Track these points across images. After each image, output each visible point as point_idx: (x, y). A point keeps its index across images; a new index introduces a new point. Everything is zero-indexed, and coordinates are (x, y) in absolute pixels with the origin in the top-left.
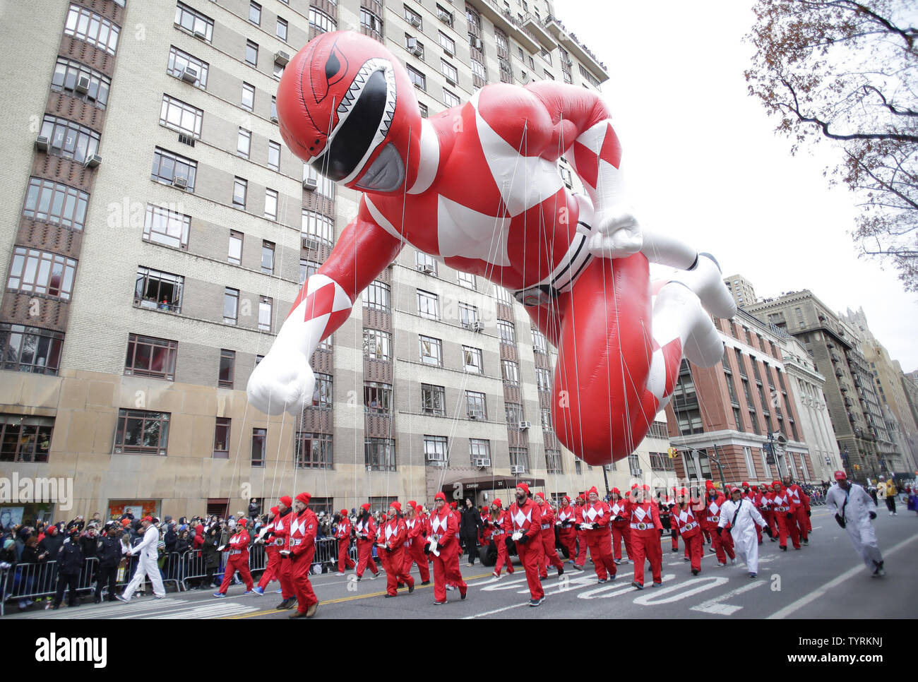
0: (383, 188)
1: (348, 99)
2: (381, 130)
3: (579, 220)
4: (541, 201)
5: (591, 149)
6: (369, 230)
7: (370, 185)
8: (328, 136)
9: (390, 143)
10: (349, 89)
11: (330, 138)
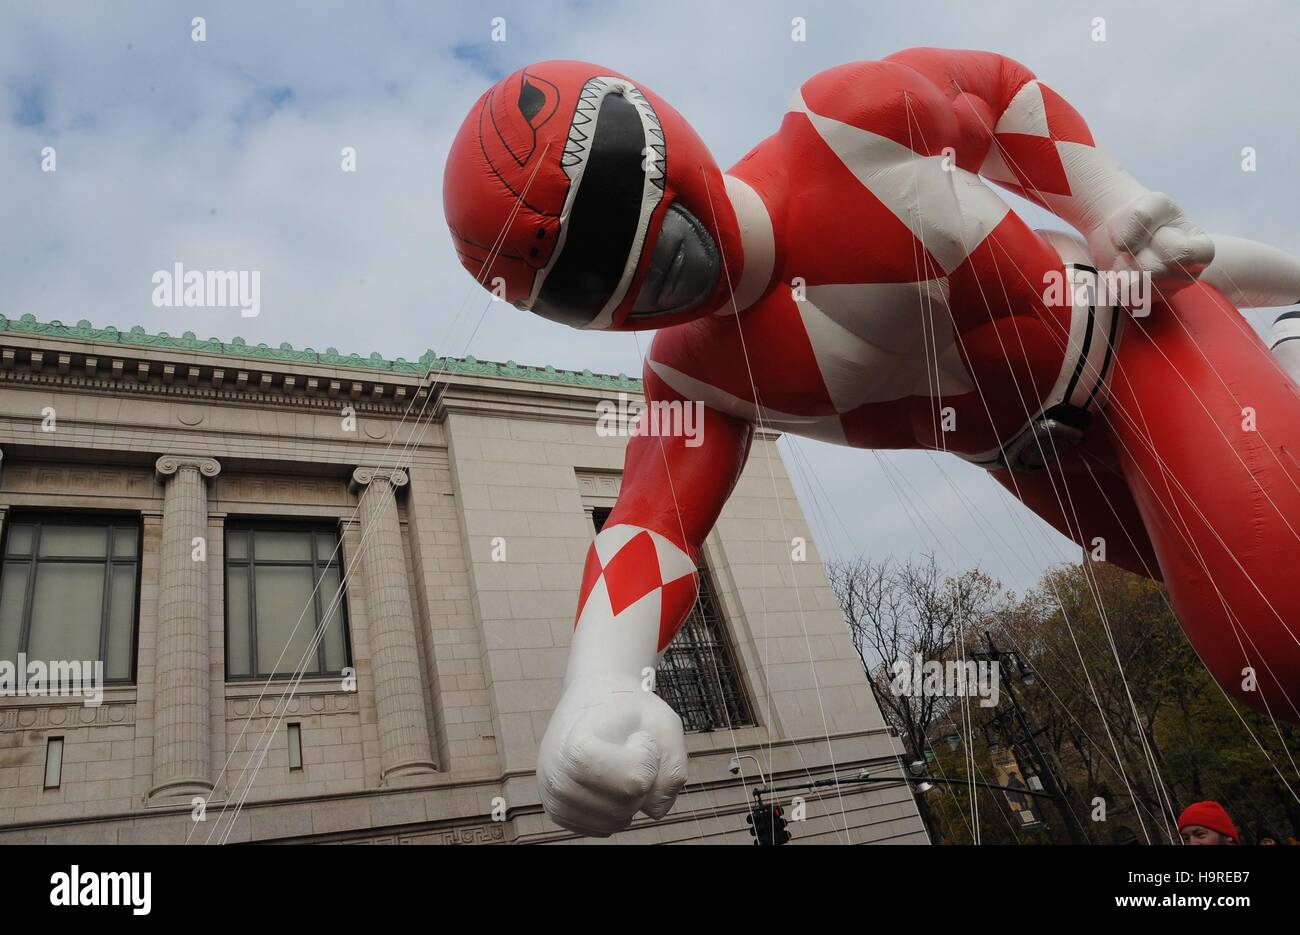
1: (575, 141)
2: (652, 180)
4: (988, 232)
5: (1031, 133)
7: (660, 302)
8: (559, 216)
9: (675, 200)
10: (572, 124)
11: (562, 219)
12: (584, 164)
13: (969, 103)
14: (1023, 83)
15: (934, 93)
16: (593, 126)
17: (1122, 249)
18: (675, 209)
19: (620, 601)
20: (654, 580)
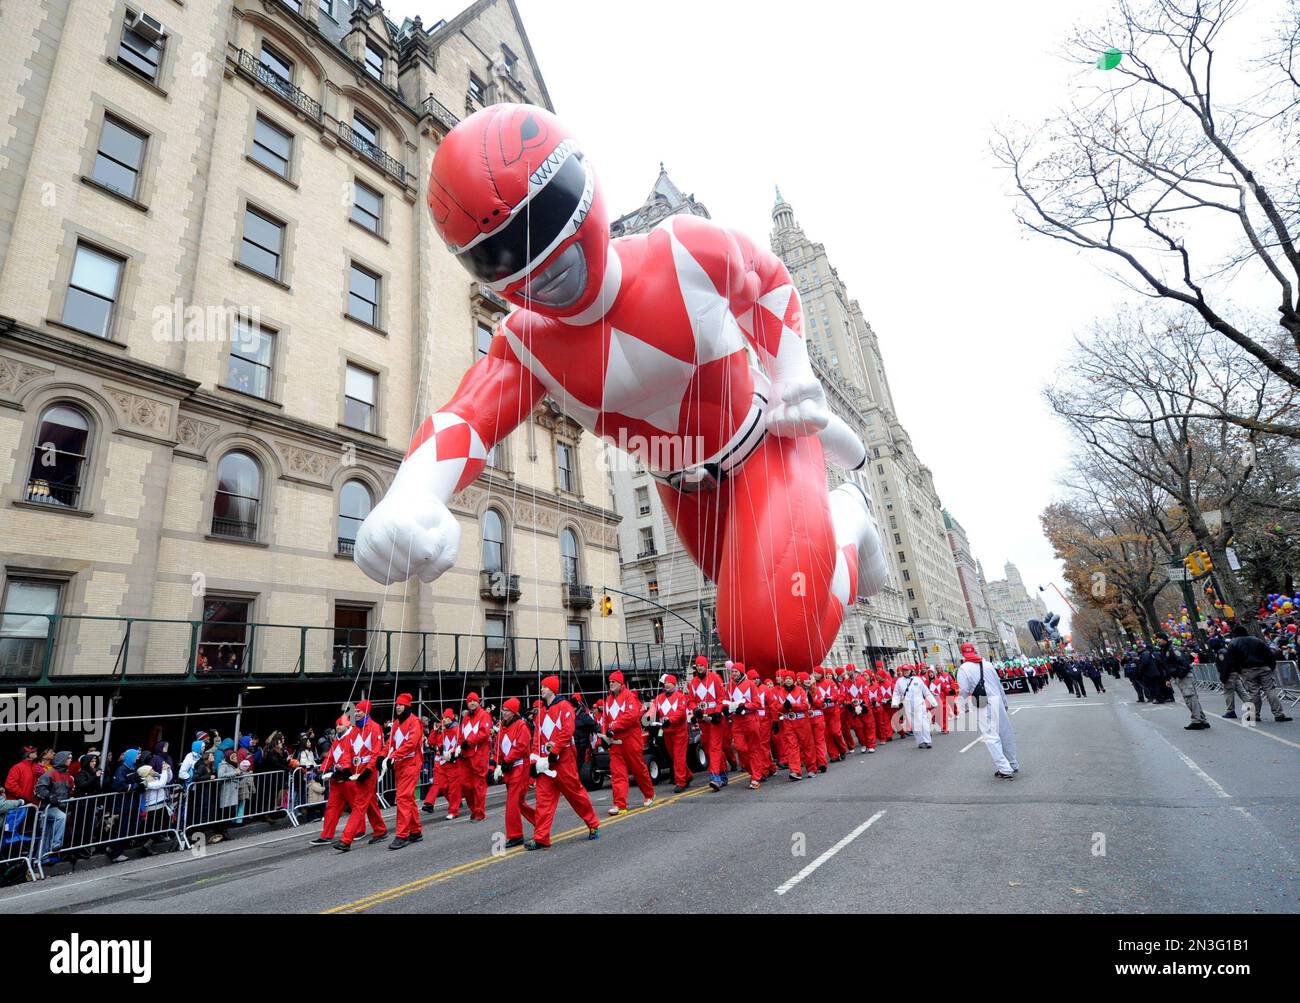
0: (553, 302)
1: (543, 170)
3: (756, 390)
4: (729, 353)
5: (774, 313)
6: (504, 371)
7: (538, 293)
8: (512, 208)
9: (579, 240)
10: (547, 159)
11: (513, 212)
12: (542, 187)
13: (754, 280)
14: (785, 283)
15: (740, 263)
16: (559, 166)
17: (784, 400)
18: (577, 246)
19: (443, 454)
20: (466, 454)
